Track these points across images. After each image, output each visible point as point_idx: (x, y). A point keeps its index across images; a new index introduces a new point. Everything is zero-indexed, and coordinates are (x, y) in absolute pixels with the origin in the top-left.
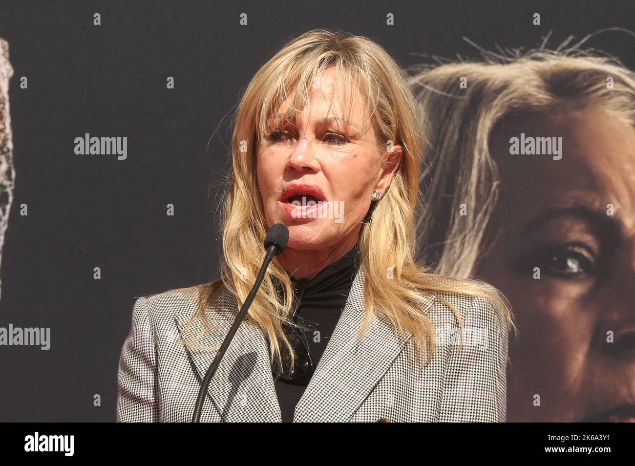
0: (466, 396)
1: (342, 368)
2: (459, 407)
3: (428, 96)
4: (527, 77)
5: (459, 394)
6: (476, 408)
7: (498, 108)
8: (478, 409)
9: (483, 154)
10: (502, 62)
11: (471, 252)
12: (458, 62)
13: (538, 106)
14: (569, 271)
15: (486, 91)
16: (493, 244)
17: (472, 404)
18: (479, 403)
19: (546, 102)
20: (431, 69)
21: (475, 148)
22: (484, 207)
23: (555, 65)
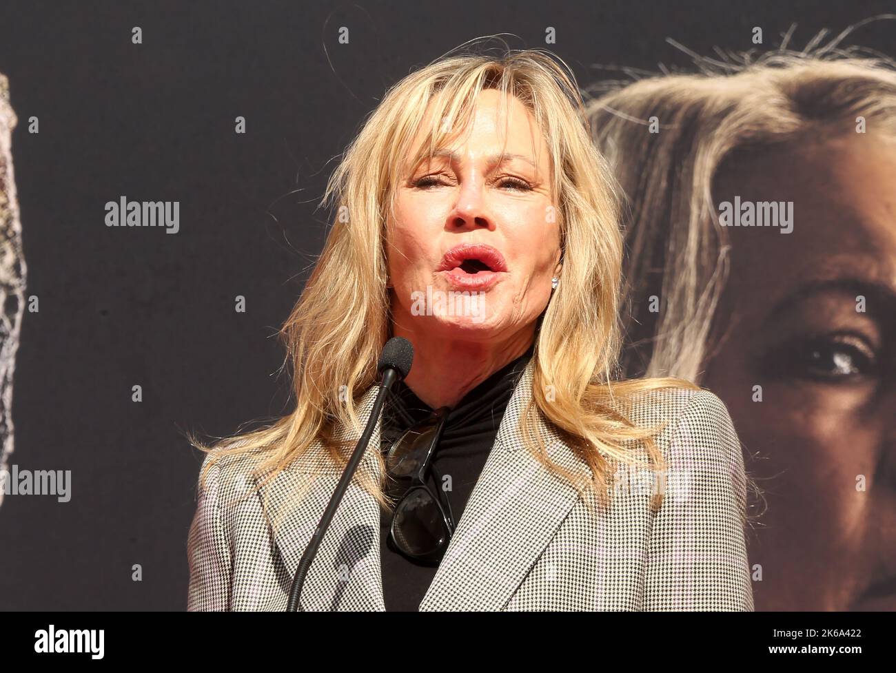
0: (686, 562)
1: (485, 542)
2: (677, 579)
3: (619, 126)
4: (762, 93)
5: (676, 560)
6: (701, 579)
7: (722, 140)
8: (705, 579)
9: (705, 207)
10: (724, 72)
11: (693, 350)
12: (662, 75)
13: (781, 135)
14: (837, 372)
15: (703, 116)
16: (725, 338)
17: (695, 573)
18: (705, 570)
19: (791, 128)
20: (623, 87)
21: (691, 199)
22: (710, 285)
23: (803, 74)
